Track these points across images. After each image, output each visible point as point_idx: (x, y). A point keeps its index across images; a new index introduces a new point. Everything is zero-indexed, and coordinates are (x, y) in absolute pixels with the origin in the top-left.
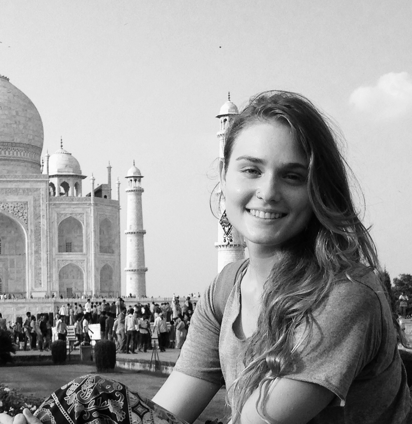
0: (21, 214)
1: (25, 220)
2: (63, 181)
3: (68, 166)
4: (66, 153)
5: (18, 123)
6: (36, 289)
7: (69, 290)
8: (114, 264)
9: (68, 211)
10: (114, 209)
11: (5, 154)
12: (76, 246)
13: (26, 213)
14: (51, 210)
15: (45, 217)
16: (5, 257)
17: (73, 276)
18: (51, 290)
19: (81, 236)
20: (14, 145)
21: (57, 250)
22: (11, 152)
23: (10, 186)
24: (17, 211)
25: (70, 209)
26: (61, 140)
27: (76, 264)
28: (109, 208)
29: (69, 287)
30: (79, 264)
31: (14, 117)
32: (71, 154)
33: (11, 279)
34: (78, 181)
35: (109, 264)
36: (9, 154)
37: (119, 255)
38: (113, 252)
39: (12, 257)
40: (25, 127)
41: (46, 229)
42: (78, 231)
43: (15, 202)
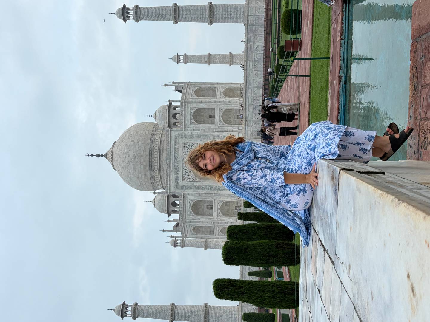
0: (191, 147)
1: (194, 145)
2: (172, 117)
3: (163, 114)
4: (155, 114)
5: (138, 141)
7: (238, 117)
8: (223, 88)
9: (189, 117)
10: (189, 86)
11: (156, 149)
12: (211, 112)
13: (190, 144)
14: (188, 128)
15: (192, 132)
17: (230, 114)
18: (237, 130)
19: (205, 109)
20: (151, 143)
21: (214, 125)
22: (156, 145)
23: (173, 153)
24: (188, 149)
26: (148, 116)
27: (222, 114)
28: (188, 89)
29: (236, 117)
30: (222, 112)
31: (135, 143)
32: (156, 111)
34: (172, 107)
35: (223, 91)
36: (157, 147)
37: (218, 83)
38: (216, 88)
40: (141, 136)
41: (200, 132)
42: (202, 110)
43: (183, 151)
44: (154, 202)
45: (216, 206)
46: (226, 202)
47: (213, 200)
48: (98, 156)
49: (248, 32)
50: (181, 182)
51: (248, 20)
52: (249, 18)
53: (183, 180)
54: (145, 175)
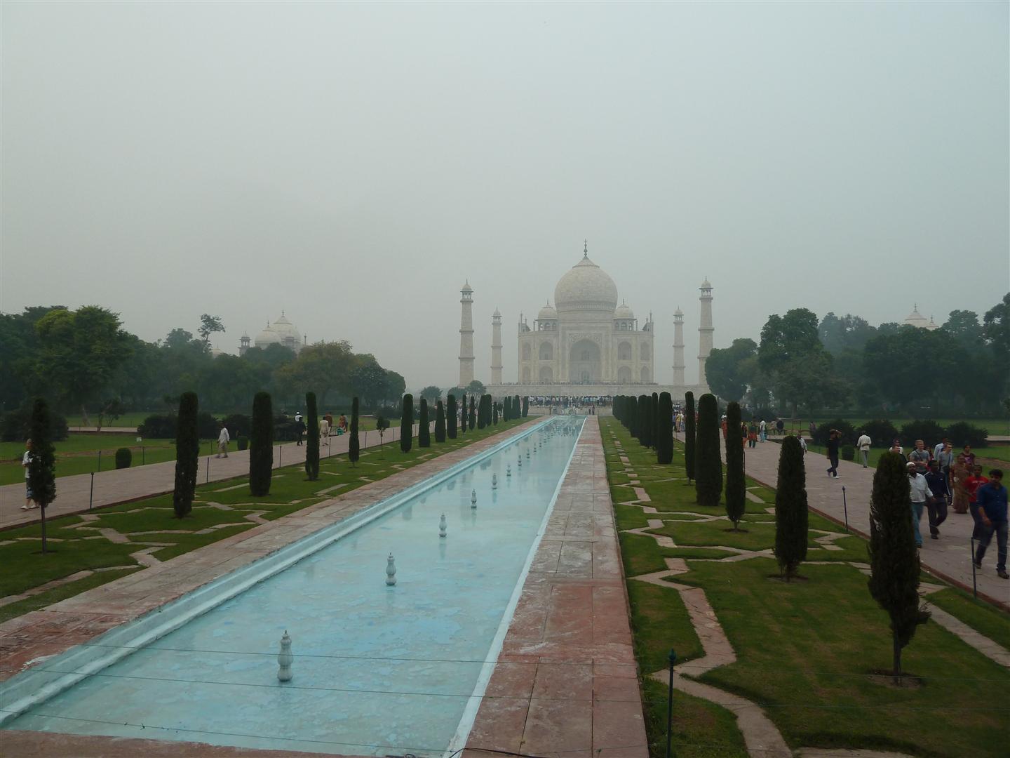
1: (600, 342)
5: (602, 290)
6: (606, 380)
9: (624, 338)
10: (650, 336)
13: (601, 339)
14: (614, 337)
15: (611, 341)
18: (614, 380)
19: (631, 352)
20: (599, 302)
21: (617, 359)
24: (596, 338)
27: (627, 366)
28: (647, 336)
29: (624, 378)
32: (628, 307)
35: (647, 366)
36: (596, 307)
37: (653, 361)
38: (649, 360)
39: (594, 362)
41: (611, 347)
43: (596, 333)
44: (548, 307)
45: (548, 363)
46: (552, 372)
47: (554, 360)
48: (586, 251)
50: (568, 332)
53: (570, 334)
54: (571, 297)
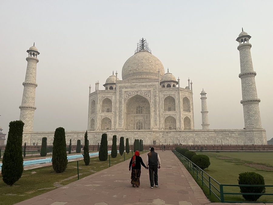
0: (148, 96)
1: (149, 98)
2: (168, 83)
3: (170, 78)
4: (169, 73)
5: (152, 65)
6: (155, 127)
7: (170, 128)
8: (191, 117)
10: (190, 93)
12: (173, 109)
13: (150, 95)
14: (160, 93)
16: (144, 115)
17: (172, 122)
18: (161, 127)
19: (175, 104)
20: (150, 73)
21: (164, 111)
23: (143, 84)
24: (146, 94)
25: (169, 93)
26: (168, 69)
27: (172, 116)
28: (188, 93)
29: (170, 126)
30: (173, 116)
31: (151, 63)
33: (146, 124)
34: (175, 84)
35: (188, 117)
37: (193, 113)
38: (190, 112)
39: (147, 114)
40: (155, 67)
42: (174, 102)
45: (108, 115)
46: (111, 122)
47: (112, 112)
49: (238, 131)
51: (249, 131)
52: (252, 132)
53: (125, 92)
